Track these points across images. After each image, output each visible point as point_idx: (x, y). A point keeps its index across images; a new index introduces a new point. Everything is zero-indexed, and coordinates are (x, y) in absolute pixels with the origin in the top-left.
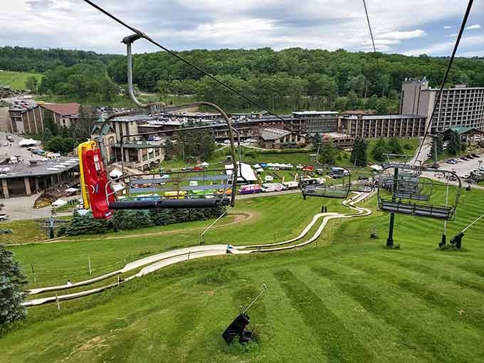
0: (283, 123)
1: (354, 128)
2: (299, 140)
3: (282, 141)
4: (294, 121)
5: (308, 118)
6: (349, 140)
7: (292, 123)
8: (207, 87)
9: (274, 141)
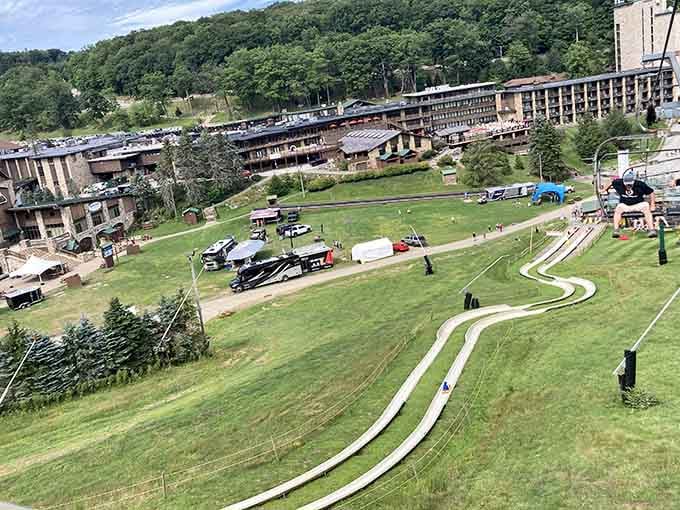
0: (384, 117)
1: (528, 107)
2: (418, 145)
3: (382, 152)
4: (408, 111)
5: (435, 101)
6: (523, 133)
7: (403, 114)
8: (238, 72)
9: (365, 153)
